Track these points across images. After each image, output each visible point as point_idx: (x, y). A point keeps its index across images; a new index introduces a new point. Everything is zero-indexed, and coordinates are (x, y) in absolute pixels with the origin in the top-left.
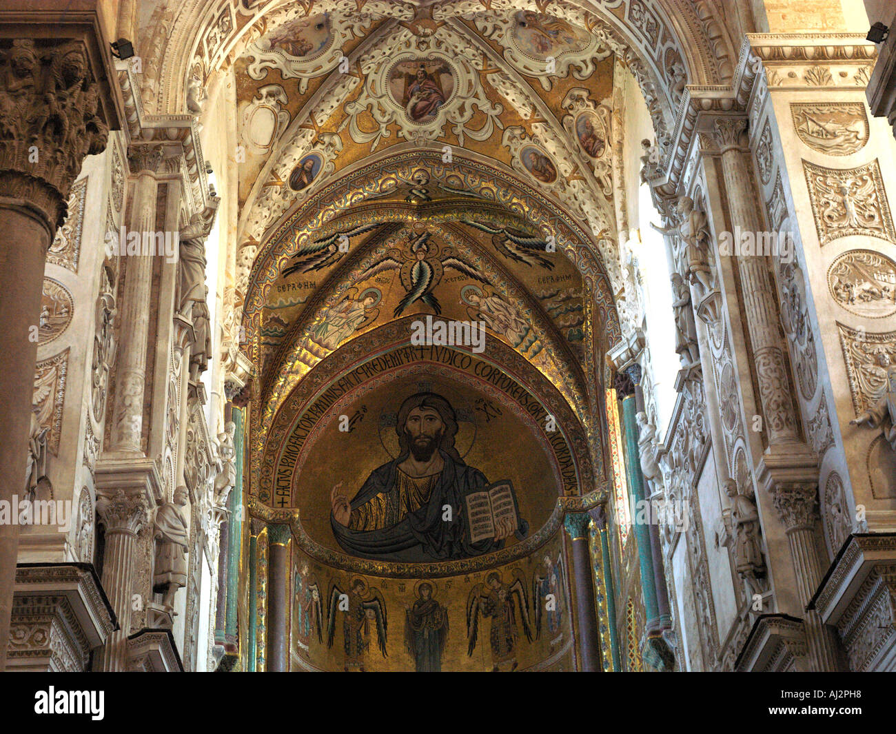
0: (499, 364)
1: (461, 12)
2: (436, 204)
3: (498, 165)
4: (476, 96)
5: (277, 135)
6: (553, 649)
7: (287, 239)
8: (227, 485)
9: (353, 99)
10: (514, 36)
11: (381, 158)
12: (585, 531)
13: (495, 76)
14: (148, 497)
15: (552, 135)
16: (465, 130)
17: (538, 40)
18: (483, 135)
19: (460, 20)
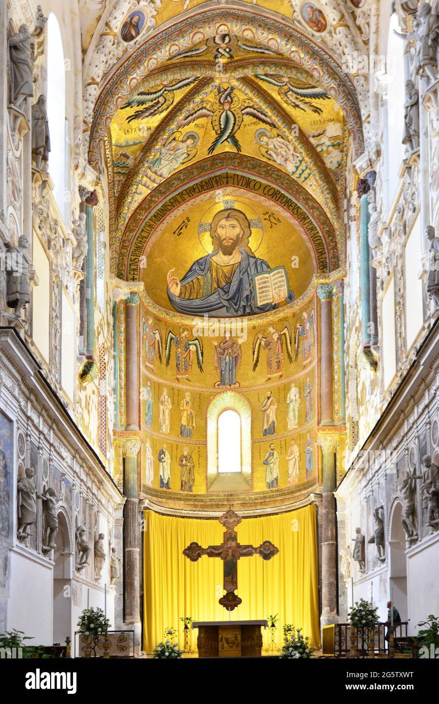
0: (280, 186)
2: (237, 61)
3: (283, 19)
7: (121, 82)
8: (81, 255)
11: (192, 14)
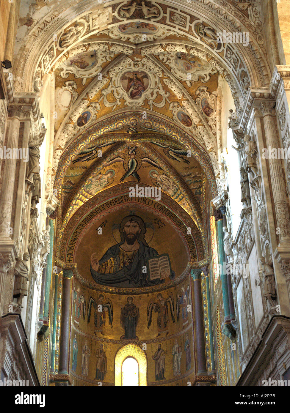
0: (165, 204)
1: (153, 52)
2: (140, 134)
3: (167, 118)
4: (159, 88)
5: (72, 102)
6: (184, 327)
7: (75, 147)
8: (46, 252)
9: (105, 88)
10: (176, 63)
11: (117, 114)
12: (199, 277)
13: (167, 80)
14: (12, 257)
15: (191, 106)
16: (153, 103)
17: (186, 65)
18: (161, 105)
19: (152, 55)
